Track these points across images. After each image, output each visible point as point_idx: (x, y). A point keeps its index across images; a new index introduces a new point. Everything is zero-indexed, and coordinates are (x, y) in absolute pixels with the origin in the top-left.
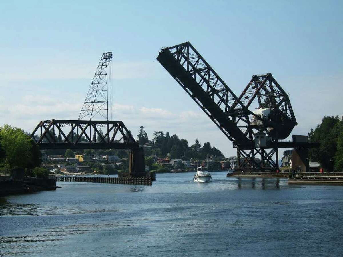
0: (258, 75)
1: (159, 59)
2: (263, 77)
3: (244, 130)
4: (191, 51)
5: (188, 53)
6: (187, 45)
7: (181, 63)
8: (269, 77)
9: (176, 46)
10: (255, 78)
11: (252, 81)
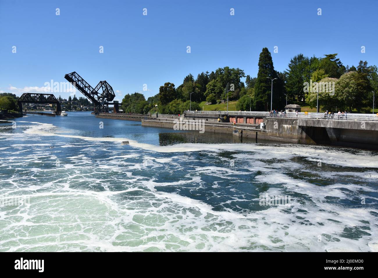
0: (102, 81)
1: (65, 77)
2: (103, 82)
3: (96, 99)
4: (76, 74)
5: (75, 75)
6: (75, 72)
7: (73, 79)
8: (105, 82)
9: (71, 73)
10: (101, 82)
11: (100, 83)
